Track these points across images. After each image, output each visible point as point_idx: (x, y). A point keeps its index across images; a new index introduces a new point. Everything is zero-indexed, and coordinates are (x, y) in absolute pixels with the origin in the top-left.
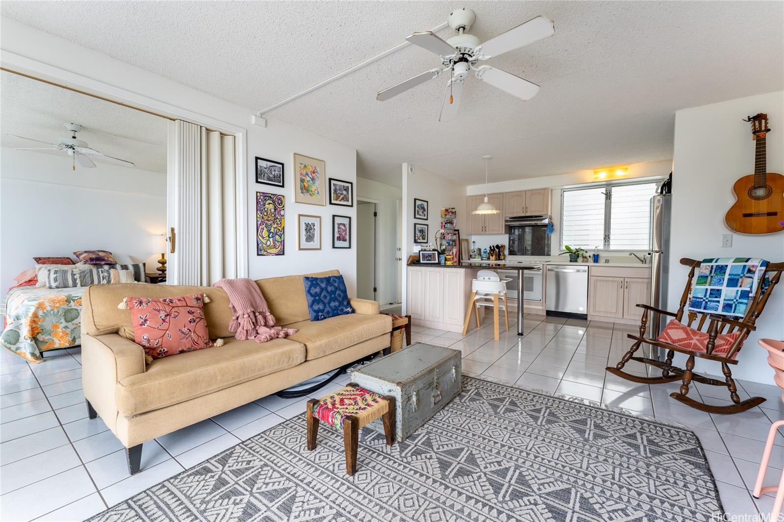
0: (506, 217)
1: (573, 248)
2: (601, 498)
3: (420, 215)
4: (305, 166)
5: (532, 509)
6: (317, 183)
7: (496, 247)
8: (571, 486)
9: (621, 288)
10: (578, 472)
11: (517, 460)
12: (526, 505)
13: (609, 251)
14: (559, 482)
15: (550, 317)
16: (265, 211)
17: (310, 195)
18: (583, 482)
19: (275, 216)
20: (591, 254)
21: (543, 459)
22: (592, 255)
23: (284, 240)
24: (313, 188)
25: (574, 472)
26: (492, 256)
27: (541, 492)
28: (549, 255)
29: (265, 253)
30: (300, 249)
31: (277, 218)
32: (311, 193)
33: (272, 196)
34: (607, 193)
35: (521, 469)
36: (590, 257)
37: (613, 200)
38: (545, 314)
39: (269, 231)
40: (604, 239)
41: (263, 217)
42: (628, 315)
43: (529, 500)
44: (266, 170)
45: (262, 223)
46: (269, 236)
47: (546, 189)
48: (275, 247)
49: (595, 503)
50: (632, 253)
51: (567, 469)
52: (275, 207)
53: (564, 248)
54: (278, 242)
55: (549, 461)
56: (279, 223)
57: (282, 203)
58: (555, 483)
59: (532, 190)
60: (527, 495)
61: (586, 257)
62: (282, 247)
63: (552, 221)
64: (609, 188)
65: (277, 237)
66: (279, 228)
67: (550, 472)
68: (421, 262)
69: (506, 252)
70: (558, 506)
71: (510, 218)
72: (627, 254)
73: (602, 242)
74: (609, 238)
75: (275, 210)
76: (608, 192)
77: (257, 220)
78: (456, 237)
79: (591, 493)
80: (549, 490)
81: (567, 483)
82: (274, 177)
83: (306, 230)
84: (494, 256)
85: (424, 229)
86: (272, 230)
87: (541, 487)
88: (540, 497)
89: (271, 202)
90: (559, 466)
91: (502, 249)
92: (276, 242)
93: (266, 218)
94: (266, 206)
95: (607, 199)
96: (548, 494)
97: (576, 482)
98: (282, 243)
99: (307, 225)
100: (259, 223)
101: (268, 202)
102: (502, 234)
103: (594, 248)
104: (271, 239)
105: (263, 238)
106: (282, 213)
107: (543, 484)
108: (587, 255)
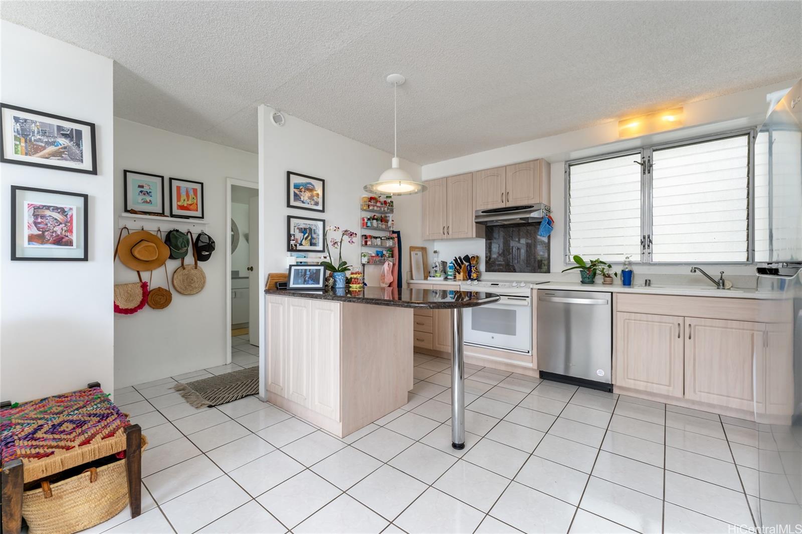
0: (476, 211)
1: (587, 260)
3: (303, 202)
7: (464, 258)
9: (679, 337)
13: (650, 264)
15: (546, 382)
20: (618, 270)
22: (619, 272)
26: (459, 273)
28: (548, 271)
34: (644, 162)
36: (616, 274)
37: (656, 173)
38: (538, 376)
40: (642, 242)
42: (695, 391)
47: (537, 160)
50: (695, 268)
53: (572, 260)
59: (515, 164)
61: (609, 276)
63: (552, 215)
64: (647, 153)
68: (292, 285)
69: (482, 267)
71: (482, 212)
72: (687, 271)
73: (638, 248)
74: (651, 241)
76: (646, 159)
78: (394, 244)
84: (462, 274)
85: (313, 228)
91: (475, 262)
95: (644, 173)
102: (472, 238)
103: (622, 259)
108: (612, 272)
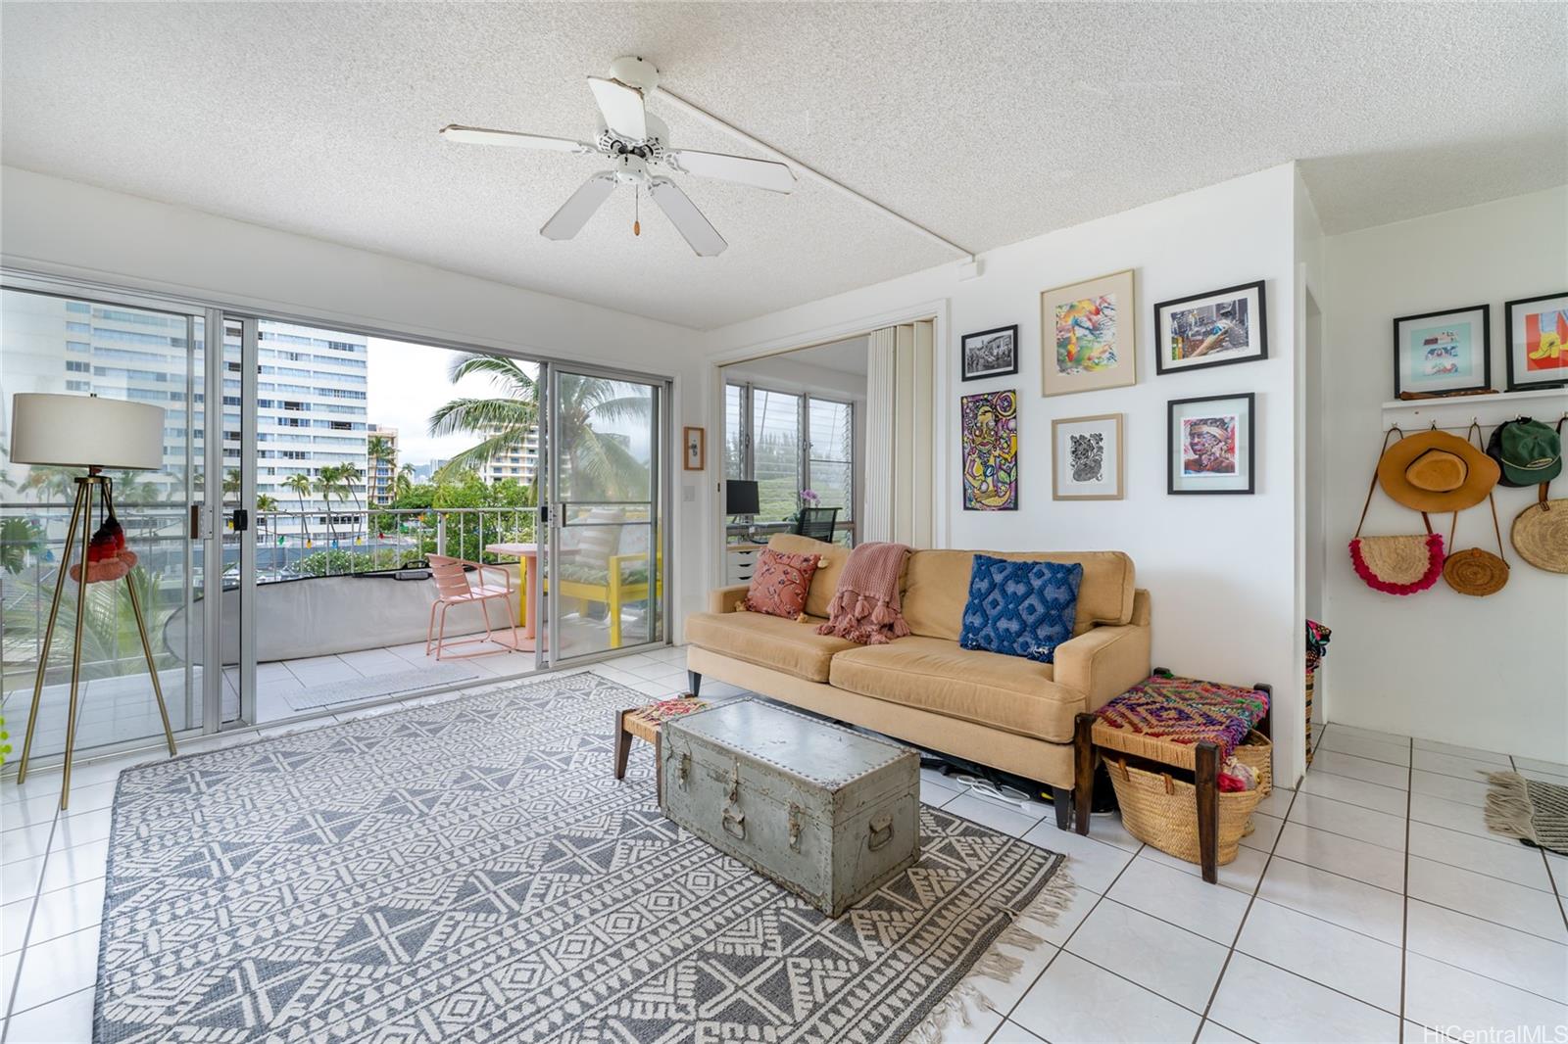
2: (356, 987)
4: (1072, 307)
5: (434, 894)
6: (1107, 335)
8: (415, 960)
10: (426, 995)
11: (528, 920)
12: (444, 892)
14: (437, 949)
16: (978, 428)
17: (1086, 368)
18: (403, 984)
19: (996, 433)
21: (499, 958)
23: (1016, 480)
24: (1096, 350)
25: (432, 988)
27: (445, 917)
29: (978, 505)
30: (1056, 497)
31: (1001, 437)
32: (1090, 363)
33: (990, 398)
35: (505, 917)
39: (985, 464)
41: (973, 441)
43: (447, 898)
44: (981, 353)
45: (972, 451)
46: (985, 473)
48: (996, 493)
49: (361, 970)
51: (447, 981)
52: (997, 416)
54: (1004, 483)
55: (487, 965)
56: (1005, 445)
57: (1010, 406)
58: (441, 944)
60: (456, 900)
62: (1013, 494)
65: (1002, 475)
66: (1006, 456)
67: (466, 951)
70: (408, 923)
75: (996, 422)
77: (964, 448)
79: (376, 980)
80: (439, 928)
81: (425, 959)
82: (998, 359)
83: (1073, 452)
86: (992, 462)
87: (452, 923)
88: (439, 913)
89: (988, 408)
90: (463, 973)
92: (1000, 485)
93: (979, 440)
94: (979, 418)
96: (433, 924)
97: (413, 973)
98: (1013, 485)
99: (1077, 442)
100: (967, 451)
101: (982, 410)
104: (990, 480)
105: (974, 477)
106: (1012, 424)
107: (454, 927)
